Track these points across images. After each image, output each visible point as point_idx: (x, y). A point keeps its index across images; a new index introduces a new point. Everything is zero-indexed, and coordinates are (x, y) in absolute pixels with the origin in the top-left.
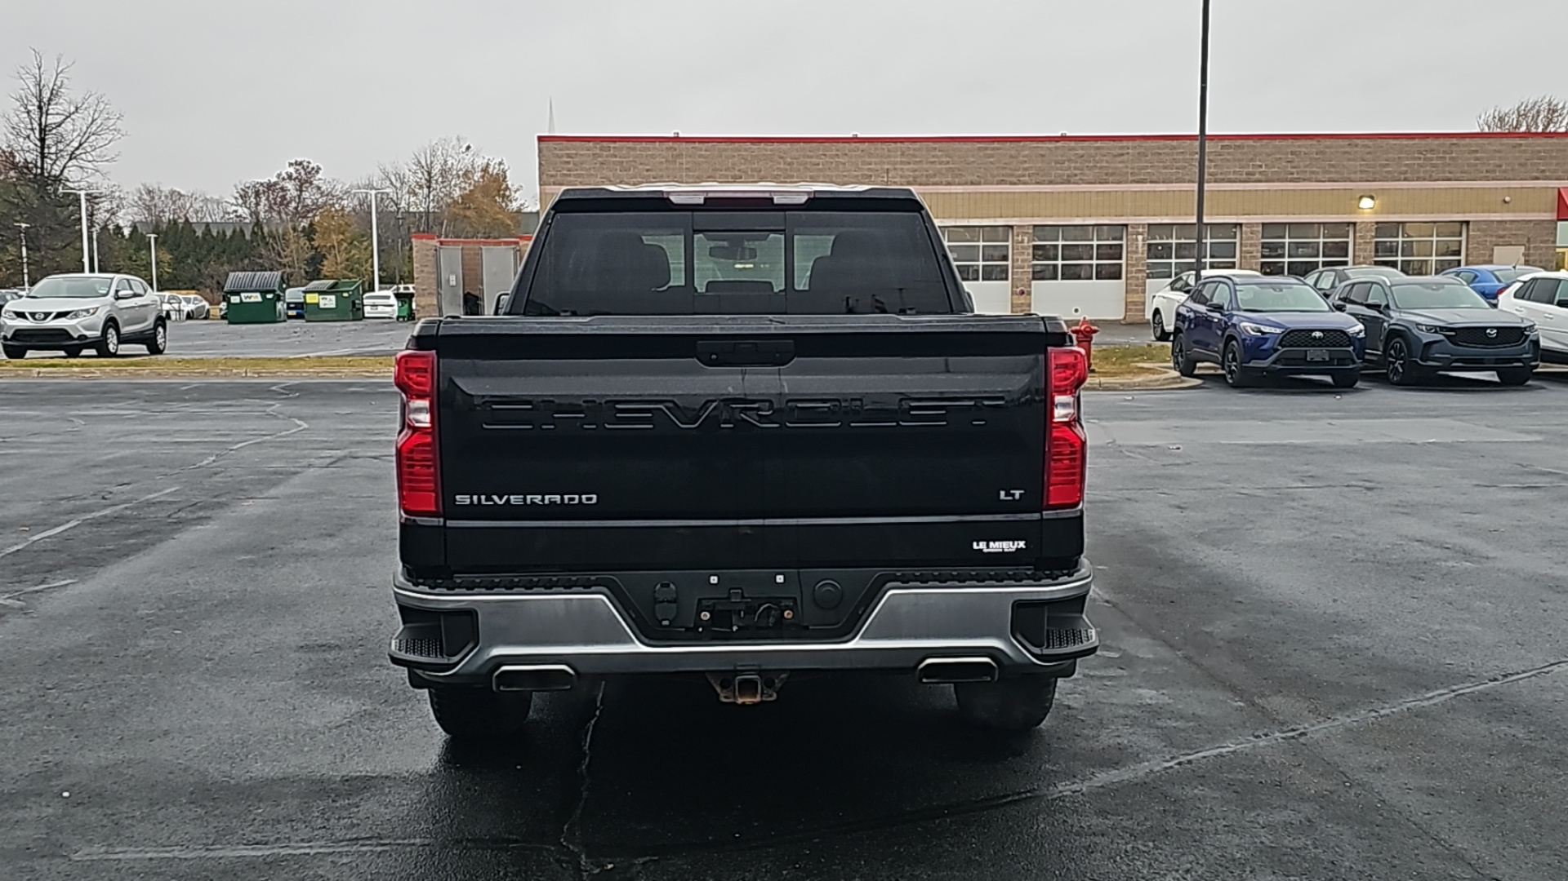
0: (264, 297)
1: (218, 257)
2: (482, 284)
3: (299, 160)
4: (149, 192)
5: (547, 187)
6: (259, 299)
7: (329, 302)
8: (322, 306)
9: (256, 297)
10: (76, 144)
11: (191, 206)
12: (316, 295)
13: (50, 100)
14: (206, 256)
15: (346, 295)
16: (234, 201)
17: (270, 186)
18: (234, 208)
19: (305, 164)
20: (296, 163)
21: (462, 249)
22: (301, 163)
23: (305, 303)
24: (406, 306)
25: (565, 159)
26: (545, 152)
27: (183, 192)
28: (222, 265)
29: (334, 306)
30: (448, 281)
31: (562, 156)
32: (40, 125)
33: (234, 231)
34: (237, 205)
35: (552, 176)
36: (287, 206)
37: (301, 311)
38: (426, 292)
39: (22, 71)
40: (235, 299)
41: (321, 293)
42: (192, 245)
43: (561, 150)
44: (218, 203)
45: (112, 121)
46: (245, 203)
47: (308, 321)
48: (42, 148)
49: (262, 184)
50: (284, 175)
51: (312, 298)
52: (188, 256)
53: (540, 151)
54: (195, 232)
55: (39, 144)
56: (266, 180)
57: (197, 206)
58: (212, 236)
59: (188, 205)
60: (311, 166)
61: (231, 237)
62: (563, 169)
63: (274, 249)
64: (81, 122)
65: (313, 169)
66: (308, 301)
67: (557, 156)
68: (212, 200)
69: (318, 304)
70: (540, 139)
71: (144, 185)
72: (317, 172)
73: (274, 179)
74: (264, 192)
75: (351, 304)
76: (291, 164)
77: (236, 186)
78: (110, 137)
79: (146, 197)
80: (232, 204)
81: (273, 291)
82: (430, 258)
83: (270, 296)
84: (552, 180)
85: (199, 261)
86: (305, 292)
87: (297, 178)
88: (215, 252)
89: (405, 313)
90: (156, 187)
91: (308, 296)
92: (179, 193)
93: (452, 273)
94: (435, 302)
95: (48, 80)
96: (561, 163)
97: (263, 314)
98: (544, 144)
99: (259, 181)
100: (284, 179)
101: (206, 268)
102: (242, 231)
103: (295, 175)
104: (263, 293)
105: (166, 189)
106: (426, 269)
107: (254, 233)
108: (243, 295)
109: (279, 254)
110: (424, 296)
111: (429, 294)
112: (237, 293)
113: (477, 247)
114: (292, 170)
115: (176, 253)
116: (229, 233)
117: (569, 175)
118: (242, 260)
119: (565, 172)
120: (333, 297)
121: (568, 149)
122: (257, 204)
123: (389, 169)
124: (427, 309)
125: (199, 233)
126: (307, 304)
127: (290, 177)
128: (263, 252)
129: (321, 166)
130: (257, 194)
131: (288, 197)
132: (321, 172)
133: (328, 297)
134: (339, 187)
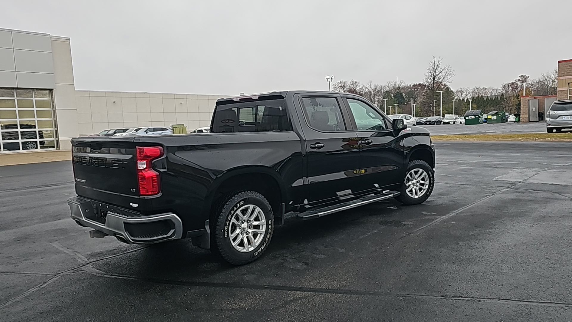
0: (475, 117)
1: (490, 105)
2: (544, 110)
3: (522, 75)
4: (477, 89)
5: (561, 77)
6: (474, 118)
7: (495, 118)
8: (492, 119)
9: (473, 117)
10: (442, 79)
11: (489, 91)
12: (491, 116)
13: (437, 68)
14: (486, 105)
15: (500, 115)
16: (501, 89)
17: (512, 83)
18: (501, 91)
19: (524, 76)
20: (521, 76)
21: (539, 99)
22: (523, 76)
23: (487, 118)
24: (518, 118)
25: (569, 67)
26: (561, 66)
27: (486, 88)
28: (491, 107)
29: (496, 119)
30: (533, 109)
31: (567, 66)
32: (434, 75)
33: (495, 98)
34: (502, 90)
35: (563, 73)
36: (517, 89)
37: (487, 121)
38: (525, 114)
39: (430, 62)
40: (467, 118)
41: (492, 115)
42: (483, 102)
43: (567, 64)
44: (497, 90)
45: (451, 72)
46: (504, 89)
47: (488, 123)
48: (434, 81)
49: (510, 83)
50: (517, 80)
51: (489, 117)
52: (481, 105)
53: (559, 66)
54: (484, 99)
55: (433, 80)
56: (511, 82)
57: (490, 91)
58: (489, 100)
59: (488, 91)
60: (526, 76)
61: (494, 99)
62: (568, 71)
63: (506, 102)
64: (443, 74)
65: (527, 77)
66: (488, 118)
67: (566, 66)
68: (495, 89)
69: (491, 119)
70: (559, 62)
71: (476, 87)
72: (528, 78)
73: (514, 82)
74: (511, 85)
75: (501, 118)
76: (519, 77)
77: (502, 85)
78: (451, 76)
79: (476, 90)
80: (501, 90)
81: (478, 115)
82: (527, 103)
83: (477, 117)
84: (563, 75)
85: (484, 107)
86: (488, 115)
87: (521, 80)
88: (489, 104)
89: (517, 120)
90: (479, 87)
91: (488, 116)
92: (485, 88)
93: (534, 107)
94: (527, 116)
95: (436, 64)
96: (567, 69)
97: (476, 121)
98: (560, 63)
99: (509, 82)
100: (517, 81)
101: (486, 108)
102: (497, 98)
103: (520, 79)
104: (475, 116)
105: (482, 88)
106: (525, 106)
107: (501, 98)
108: (470, 117)
109: (508, 104)
110: (524, 114)
111: (526, 114)
112: (468, 116)
113: (543, 98)
114: (520, 78)
115: (478, 105)
116: (493, 98)
117: (570, 73)
118: (497, 106)
119: (568, 72)
120: (496, 116)
121: (570, 64)
122: (508, 89)
123: (546, 75)
124: (525, 118)
125: (485, 99)
126: (488, 119)
127: (519, 80)
128: (503, 103)
129: (529, 76)
130: (508, 86)
131: (518, 86)
132: (529, 78)
133: (494, 116)
134: (535, 82)
